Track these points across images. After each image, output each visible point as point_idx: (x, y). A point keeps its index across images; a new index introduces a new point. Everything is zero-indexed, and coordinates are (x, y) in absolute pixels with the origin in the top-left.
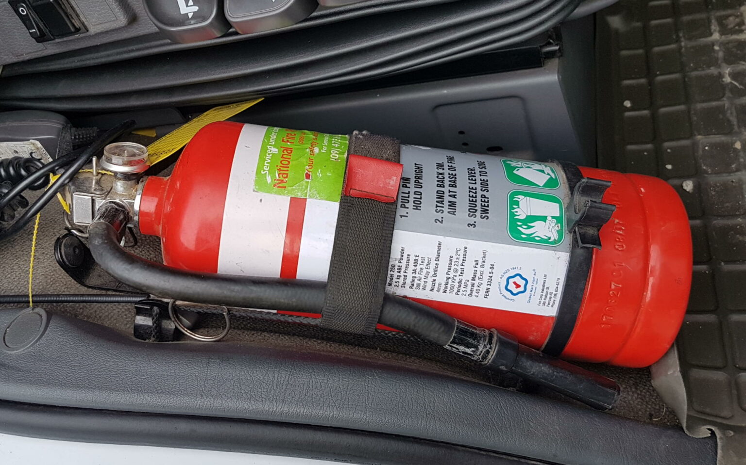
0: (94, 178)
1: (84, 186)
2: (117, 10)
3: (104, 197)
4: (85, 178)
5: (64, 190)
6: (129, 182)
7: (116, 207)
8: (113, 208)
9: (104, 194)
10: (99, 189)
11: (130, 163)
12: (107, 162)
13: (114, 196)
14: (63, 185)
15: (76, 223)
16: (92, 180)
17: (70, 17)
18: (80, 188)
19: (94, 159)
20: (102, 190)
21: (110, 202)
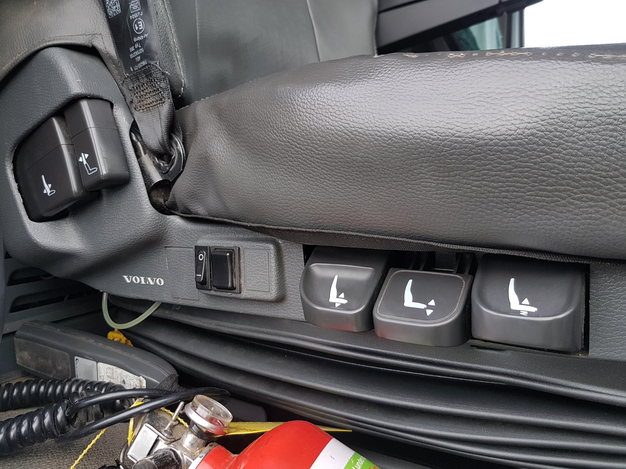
0: (171, 422)
1: (157, 422)
2: (273, 283)
3: (169, 442)
4: (163, 417)
5: (140, 418)
6: (199, 440)
7: (174, 457)
8: (170, 456)
9: (170, 439)
10: (169, 432)
11: (211, 420)
12: (192, 408)
13: (178, 447)
14: (141, 413)
15: (129, 456)
16: (168, 422)
17: (234, 274)
18: (153, 422)
19: (182, 404)
20: (171, 435)
21: (171, 449)
